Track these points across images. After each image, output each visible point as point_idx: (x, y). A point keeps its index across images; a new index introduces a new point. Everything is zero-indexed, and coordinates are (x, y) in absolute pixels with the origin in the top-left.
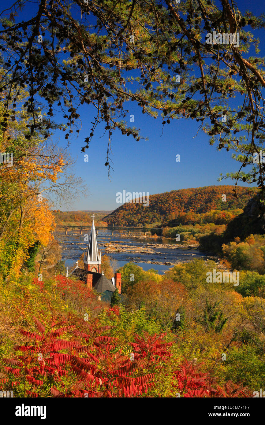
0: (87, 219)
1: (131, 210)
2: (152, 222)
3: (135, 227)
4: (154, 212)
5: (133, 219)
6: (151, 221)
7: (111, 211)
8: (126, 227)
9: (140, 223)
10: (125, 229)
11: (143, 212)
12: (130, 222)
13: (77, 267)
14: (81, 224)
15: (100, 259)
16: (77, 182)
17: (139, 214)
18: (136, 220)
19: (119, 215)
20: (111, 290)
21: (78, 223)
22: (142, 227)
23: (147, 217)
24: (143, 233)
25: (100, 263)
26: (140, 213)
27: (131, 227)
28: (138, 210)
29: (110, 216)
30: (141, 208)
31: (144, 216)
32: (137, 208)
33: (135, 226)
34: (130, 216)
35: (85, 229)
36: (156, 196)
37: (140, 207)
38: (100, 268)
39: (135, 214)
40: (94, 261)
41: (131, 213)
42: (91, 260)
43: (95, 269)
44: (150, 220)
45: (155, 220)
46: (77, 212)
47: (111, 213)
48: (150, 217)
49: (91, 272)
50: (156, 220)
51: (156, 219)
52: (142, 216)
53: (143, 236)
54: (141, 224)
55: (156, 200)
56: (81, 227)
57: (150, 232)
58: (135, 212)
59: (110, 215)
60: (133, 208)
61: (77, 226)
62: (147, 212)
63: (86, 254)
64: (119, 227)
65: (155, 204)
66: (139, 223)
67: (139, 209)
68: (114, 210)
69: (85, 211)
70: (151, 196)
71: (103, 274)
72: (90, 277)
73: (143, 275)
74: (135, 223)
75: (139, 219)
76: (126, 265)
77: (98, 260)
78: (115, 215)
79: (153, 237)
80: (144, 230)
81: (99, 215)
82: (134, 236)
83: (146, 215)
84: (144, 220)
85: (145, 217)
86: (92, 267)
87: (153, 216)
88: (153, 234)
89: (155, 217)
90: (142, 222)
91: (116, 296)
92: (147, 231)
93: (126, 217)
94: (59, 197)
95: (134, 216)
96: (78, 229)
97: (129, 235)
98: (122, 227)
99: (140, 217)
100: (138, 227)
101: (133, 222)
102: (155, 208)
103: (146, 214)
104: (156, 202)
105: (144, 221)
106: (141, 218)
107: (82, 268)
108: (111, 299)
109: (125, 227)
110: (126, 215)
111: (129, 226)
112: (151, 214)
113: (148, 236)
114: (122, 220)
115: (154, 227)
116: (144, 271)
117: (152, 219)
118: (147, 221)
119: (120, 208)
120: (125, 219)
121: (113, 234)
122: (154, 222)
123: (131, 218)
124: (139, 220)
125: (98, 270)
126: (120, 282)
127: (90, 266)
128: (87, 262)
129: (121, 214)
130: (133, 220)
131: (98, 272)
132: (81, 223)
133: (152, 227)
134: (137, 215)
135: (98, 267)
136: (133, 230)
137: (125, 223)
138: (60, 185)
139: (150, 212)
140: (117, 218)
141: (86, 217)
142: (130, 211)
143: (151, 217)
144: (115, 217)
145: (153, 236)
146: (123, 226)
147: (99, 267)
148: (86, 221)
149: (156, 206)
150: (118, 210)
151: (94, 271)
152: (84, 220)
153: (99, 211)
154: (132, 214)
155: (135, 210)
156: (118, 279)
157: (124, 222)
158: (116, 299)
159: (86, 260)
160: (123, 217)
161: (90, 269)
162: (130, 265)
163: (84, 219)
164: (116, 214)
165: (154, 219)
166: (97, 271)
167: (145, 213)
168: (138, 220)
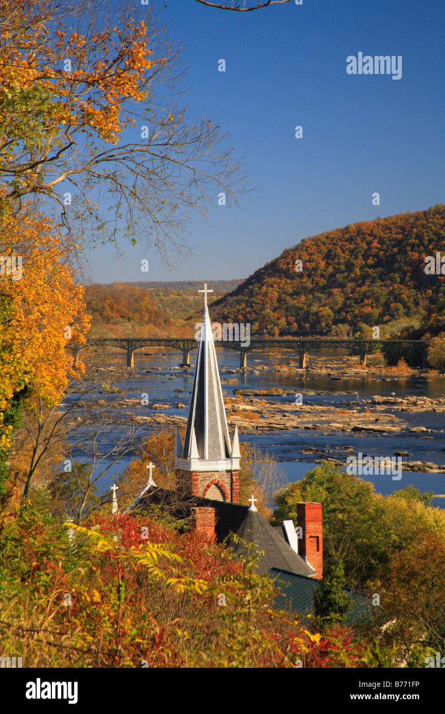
0: (150, 312)
1: (309, 276)
2: (386, 318)
3: (324, 338)
4: (393, 281)
5: (314, 309)
6: (382, 315)
7: (232, 283)
8: (290, 338)
9: (343, 321)
10: (288, 344)
11: (353, 280)
12: (306, 319)
13: (151, 483)
14: (127, 329)
15: (236, 451)
16: (198, 139)
17: (336, 291)
18: (327, 311)
19: (265, 294)
20: (286, 568)
21: (118, 327)
22: (351, 338)
23: (366, 301)
24: (356, 358)
25: (236, 465)
26: (342, 286)
27: (310, 338)
28: (332, 275)
29: (230, 299)
30: (343, 267)
31: (356, 295)
32: (331, 270)
33: (322, 334)
34: (303, 298)
35: (143, 350)
36: (400, 223)
37: (339, 264)
38: (237, 486)
39: (323, 289)
40: (214, 457)
41: (309, 285)
42: (202, 457)
43: (218, 491)
44: (377, 312)
45: (397, 310)
46: (111, 286)
47: (234, 288)
48: (377, 300)
49: (204, 502)
50: (402, 310)
51: (400, 306)
52: (348, 298)
53: (357, 369)
54: (344, 328)
55: (400, 236)
56: (127, 340)
57: (379, 355)
58: (322, 282)
59: (231, 295)
60: (315, 269)
61: (114, 336)
62: (368, 283)
63: (183, 434)
64: (267, 337)
65: (395, 250)
66: (336, 322)
67: (337, 271)
68: (247, 277)
69: (140, 284)
70: (382, 222)
71: (253, 509)
72: (206, 519)
73: (380, 512)
74: (323, 324)
75: (337, 308)
76: (312, 476)
77: (228, 456)
78: (251, 294)
79: (394, 371)
80: (360, 348)
81: (191, 298)
82: (324, 371)
83: (364, 294)
84: (357, 312)
85: (360, 301)
86: (207, 483)
87: (389, 294)
88: (392, 362)
89: (397, 298)
90: (349, 317)
91: (334, 589)
92: (370, 352)
93: (291, 302)
94: (123, 200)
95: (319, 299)
96: (118, 350)
97: (304, 365)
98: (277, 338)
99: (340, 299)
100: (336, 338)
101: (318, 318)
102: (396, 266)
103: (364, 289)
104: (399, 243)
105: (355, 316)
106: (345, 304)
107: (170, 485)
108: (316, 604)
109: (285, 338)
110: (291, 295)
111: (305, 334)
112: (379, 289)
113: (373, 370)
114: (276, 315)
115: (394, 336)
116: (379, 496)
117: (387, 305)
118: (369, 315)
119: (266, 268)
120: (287, 309)
121: (245, 365)
122: (393, 316)
123: (310, 305)
124: (338, 312)
125: (228, 492)
126: (321, 536)
127: (200, 478)
128: (189, 464)
129: (273, 289)
130: (316, 314)
131: (228, 501)
132: (129, 325)
133: (388, 336)
134: (330, 295)
135: (228, 480)
136: (315, 348)
137: (289, 323)
138: (129, 152)
139: (379, 283)
140: (257, 307)
141: (144, 304)
142: (305, 280)
143: (383, 300)
144: (249, 304)
145: (394, 369)
146: (281, 334)
147: (232, 482)
148: (146, 319)
149: (399, 257)
150: (258, 277)
151: (214, 495)
152: (137, 315)
153: (190, 284)
154: (312, 290)
155: (322, 276)
156: (310, 526)
157: (283, 321)
158: (332, 604)
159: (185, 453)
160: (279, 300)
161: (199, 492)
162: (327, 476)
163: (137, 311)
164: (251, 291)
165: (393, 305)
166: (224, 498)
167: (360, 286)
168: (334, 312)
